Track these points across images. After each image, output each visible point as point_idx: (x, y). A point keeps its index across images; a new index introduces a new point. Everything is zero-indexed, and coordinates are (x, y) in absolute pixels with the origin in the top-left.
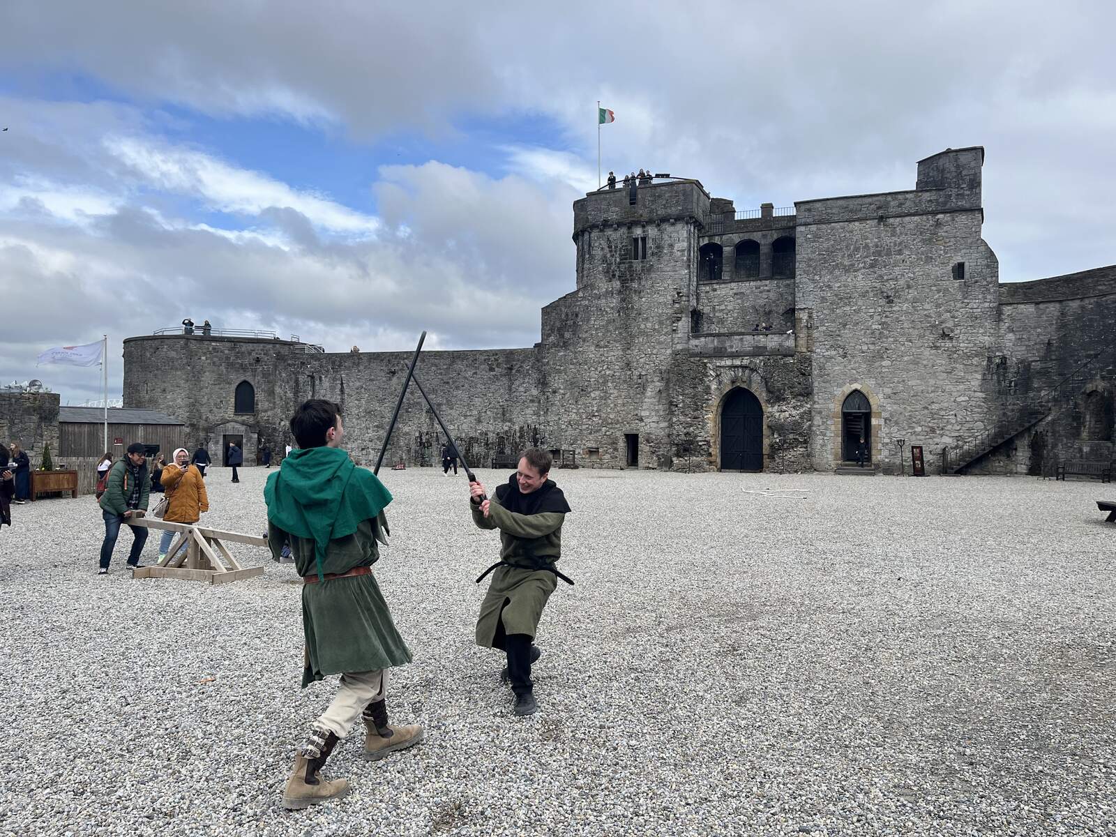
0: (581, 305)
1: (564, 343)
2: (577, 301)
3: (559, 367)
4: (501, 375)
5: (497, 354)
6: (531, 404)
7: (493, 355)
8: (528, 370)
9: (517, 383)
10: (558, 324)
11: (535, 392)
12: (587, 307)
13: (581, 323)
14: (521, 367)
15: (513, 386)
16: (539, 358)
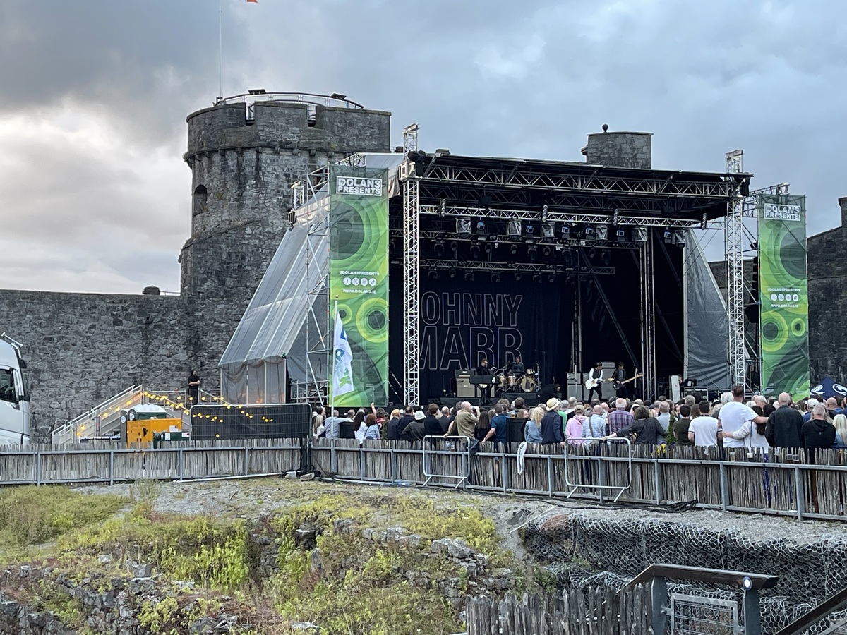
0: (248, 244)
1: (226, 292)
2: (243, 238)
3: (218, 324)
4: (132, 331)
5: (125, 302)
6: (177, 373)
7: (121, 302)
8: (173, 325)
9: (156, 343)
10: (217, 267)
11: (183, 356)
12: (257, 247)
13: (249, 268)
14: (162, 320)
15: (150, 347)
16: (190, 310)
